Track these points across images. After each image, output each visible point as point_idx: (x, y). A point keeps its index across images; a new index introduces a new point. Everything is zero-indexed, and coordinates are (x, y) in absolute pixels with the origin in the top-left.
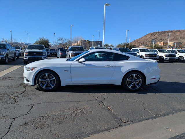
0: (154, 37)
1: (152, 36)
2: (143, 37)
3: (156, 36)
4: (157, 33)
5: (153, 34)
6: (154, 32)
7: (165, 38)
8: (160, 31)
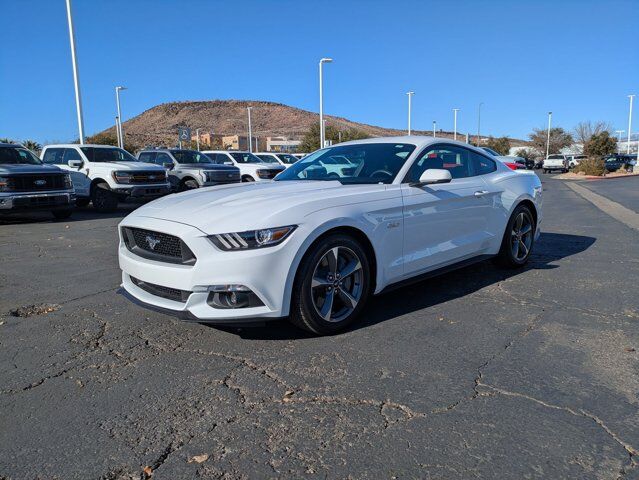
0: (175, 120)
1: (168, 114)
2: (138, 118)
3: (182, 115)
4: (183, 105)
5: (172, 109)
6: (172, 102)
7: (210, 124)
8: (191, 101)
